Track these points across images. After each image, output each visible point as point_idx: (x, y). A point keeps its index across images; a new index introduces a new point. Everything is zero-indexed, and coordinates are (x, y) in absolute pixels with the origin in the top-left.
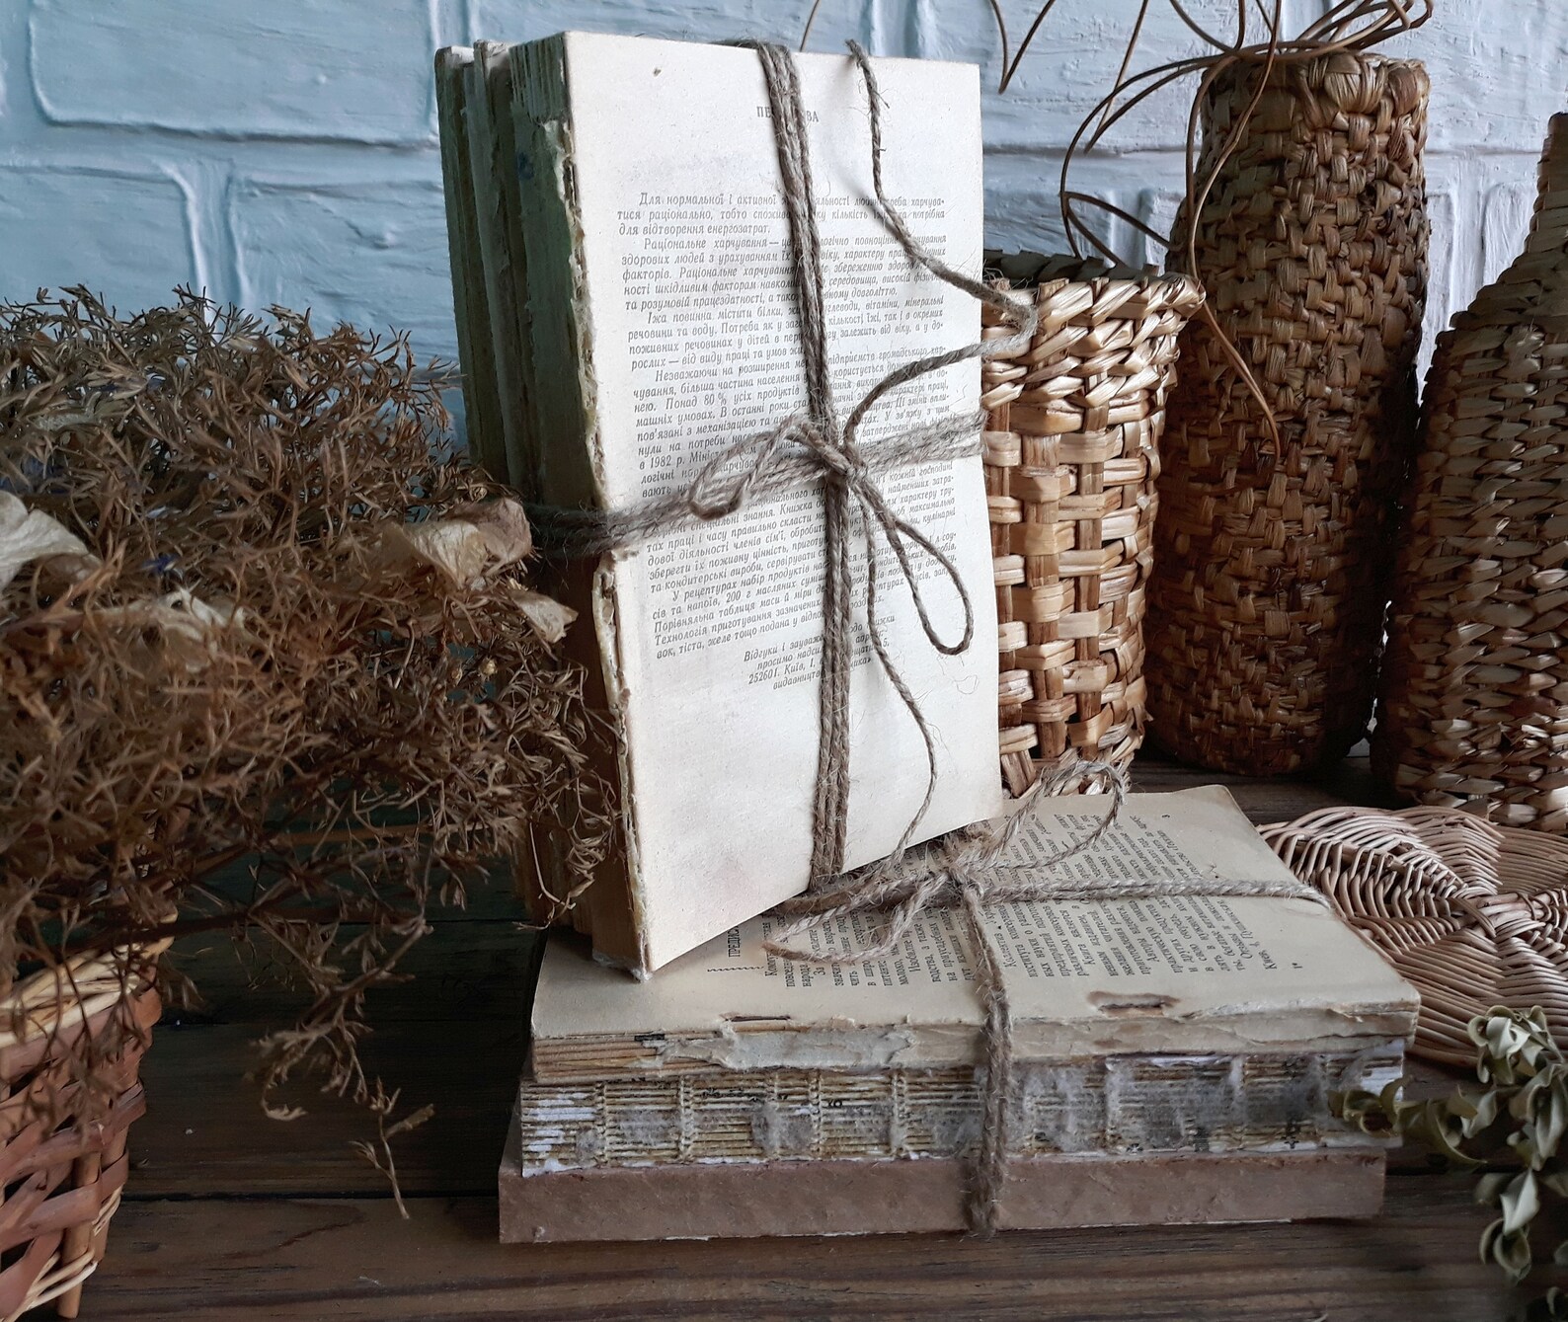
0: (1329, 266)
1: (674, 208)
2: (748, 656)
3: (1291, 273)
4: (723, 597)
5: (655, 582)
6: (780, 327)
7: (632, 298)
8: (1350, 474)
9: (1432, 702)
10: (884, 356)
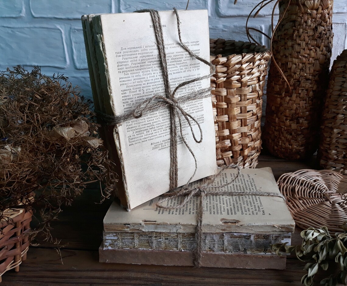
0: (306, 46)
1: (129, 50)
2: (152, 144)
3: (297, 48)
4: (145, 132)
5: (128, 130)
6: (157, 73)
7: (119, 71)
8: (311, 93)
9: (328, 146)
10: (184, 77)
